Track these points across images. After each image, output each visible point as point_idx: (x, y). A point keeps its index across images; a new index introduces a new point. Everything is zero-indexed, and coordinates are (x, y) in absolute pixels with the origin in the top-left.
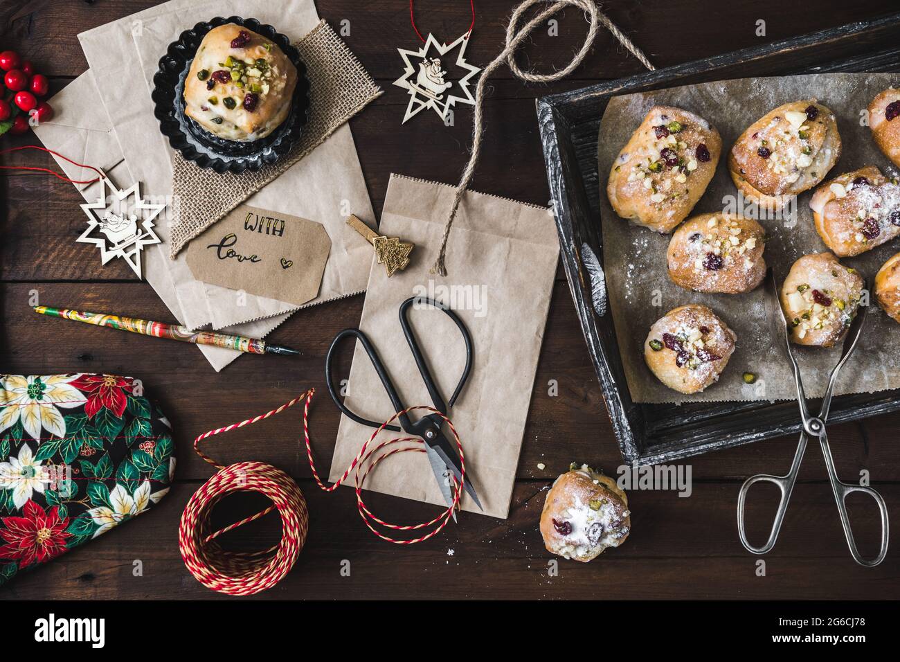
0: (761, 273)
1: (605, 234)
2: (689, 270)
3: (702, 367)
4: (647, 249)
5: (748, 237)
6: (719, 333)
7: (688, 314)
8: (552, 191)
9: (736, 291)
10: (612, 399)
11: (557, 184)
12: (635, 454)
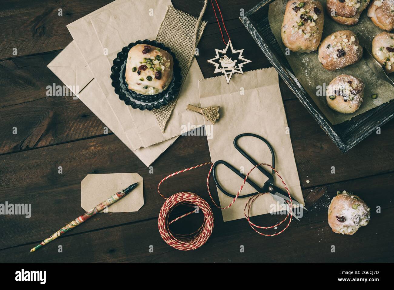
0: (361, 50)
1: (290, 62)
2: (332, 61)
3: (355, 98)
4: (309, 61)
5: (350, 37)
6: (356, 81)
7: (340, 79)
8: (263, 51)
9: (355, 61)
10: (325, 126)
11: (264, 47)
12: (344, 145)
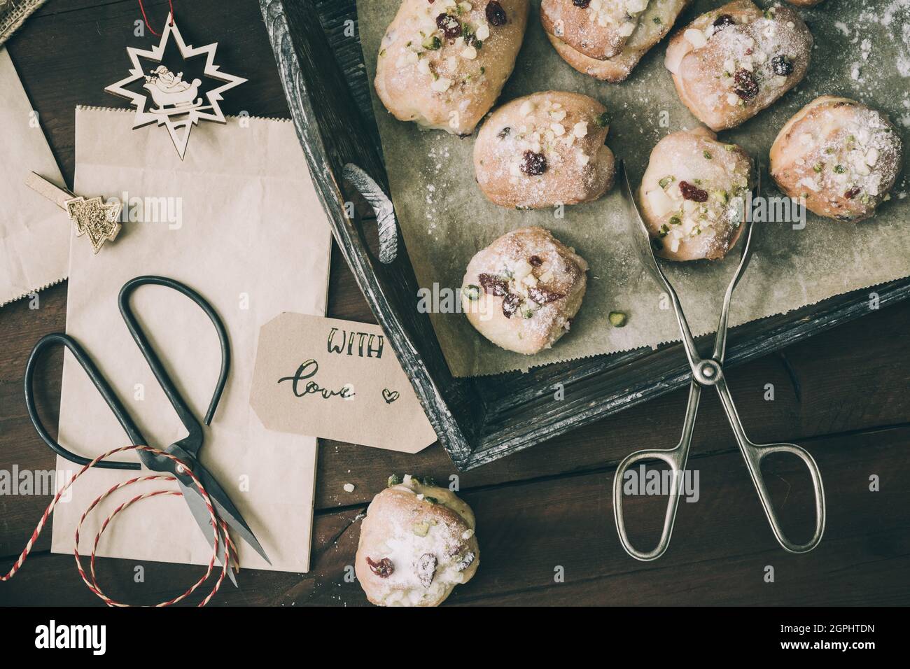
0: (606, 169)
1: (387, 148)
2: (505, 179)
3: (540, 312)
4: (450, 160)
5: (576, 121)
6: (555, 262)
7: (510, 242)
8: (289, 98)
9: (574, 199)
10: (418, 377)
11: (294, 87)
12: (465, 449)
